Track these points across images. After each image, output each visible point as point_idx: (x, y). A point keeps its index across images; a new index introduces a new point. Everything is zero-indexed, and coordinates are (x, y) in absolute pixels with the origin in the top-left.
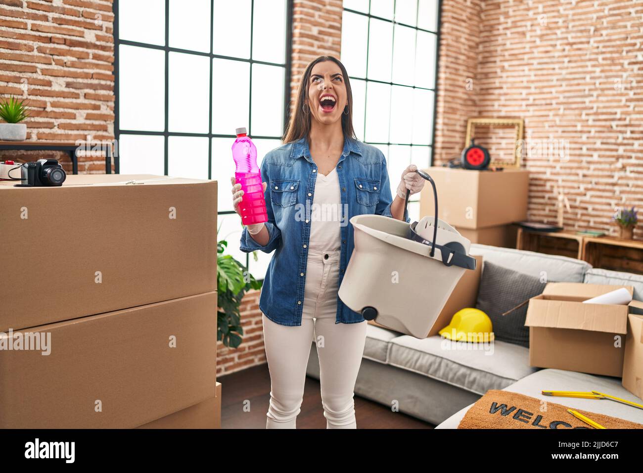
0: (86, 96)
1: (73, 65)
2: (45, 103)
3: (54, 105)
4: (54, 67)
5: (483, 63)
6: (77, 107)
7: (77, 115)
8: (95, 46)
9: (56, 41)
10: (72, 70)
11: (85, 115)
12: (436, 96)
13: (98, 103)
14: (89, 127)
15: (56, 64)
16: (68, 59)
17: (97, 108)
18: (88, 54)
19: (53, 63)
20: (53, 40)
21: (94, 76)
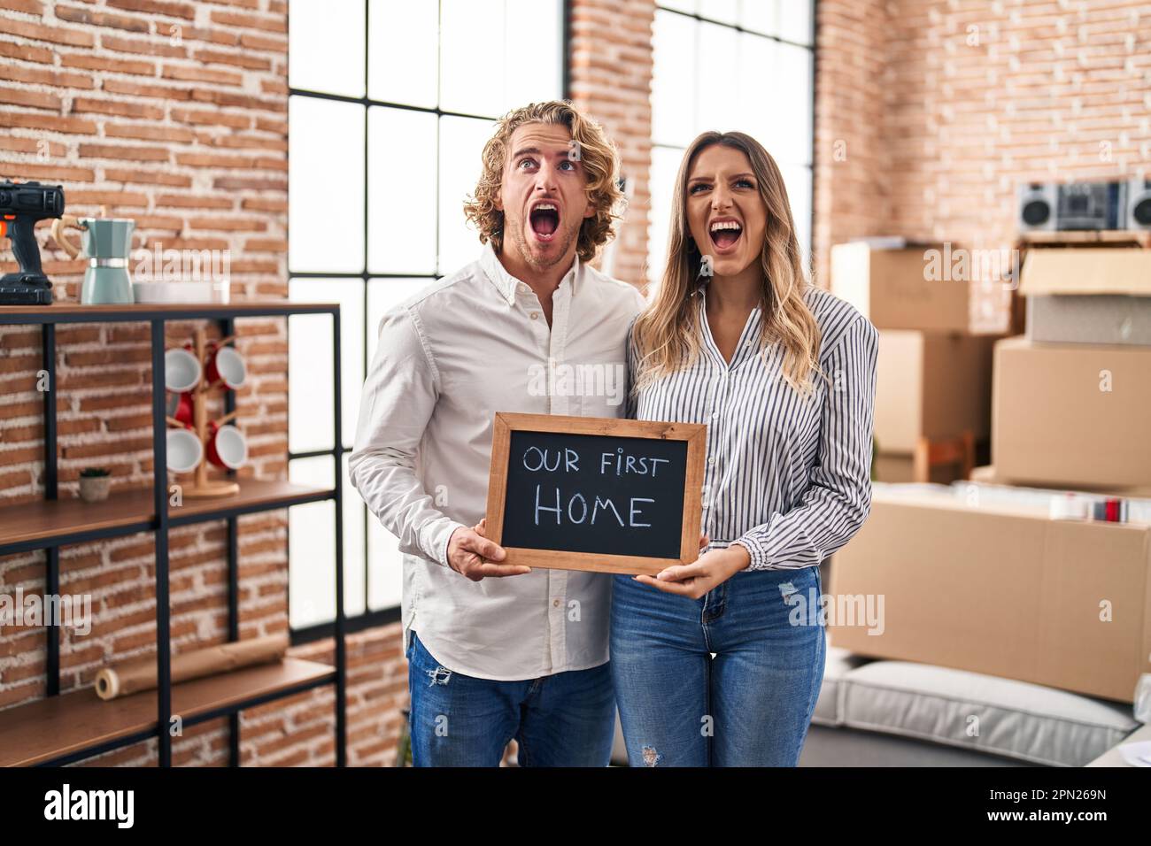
0: (244, 205)
1: (226, 144)
2: (181, 222)
3: (196, 225)
4: (196, 149)
5: (899, 105)
6: (230, 228)
7: (231, 244)
8: (261, 104)
9: (202, 97)
10: (224, 152)
11: (243, 245)
12: (815, 177)
13: (263, 217)
14: (249, 268)
15: (201, 142)
16: (219, 131)
17: (261, 227)
18: (247, 120)
19: (195, 141)
20: (196, 95)
21: (260, 164)
